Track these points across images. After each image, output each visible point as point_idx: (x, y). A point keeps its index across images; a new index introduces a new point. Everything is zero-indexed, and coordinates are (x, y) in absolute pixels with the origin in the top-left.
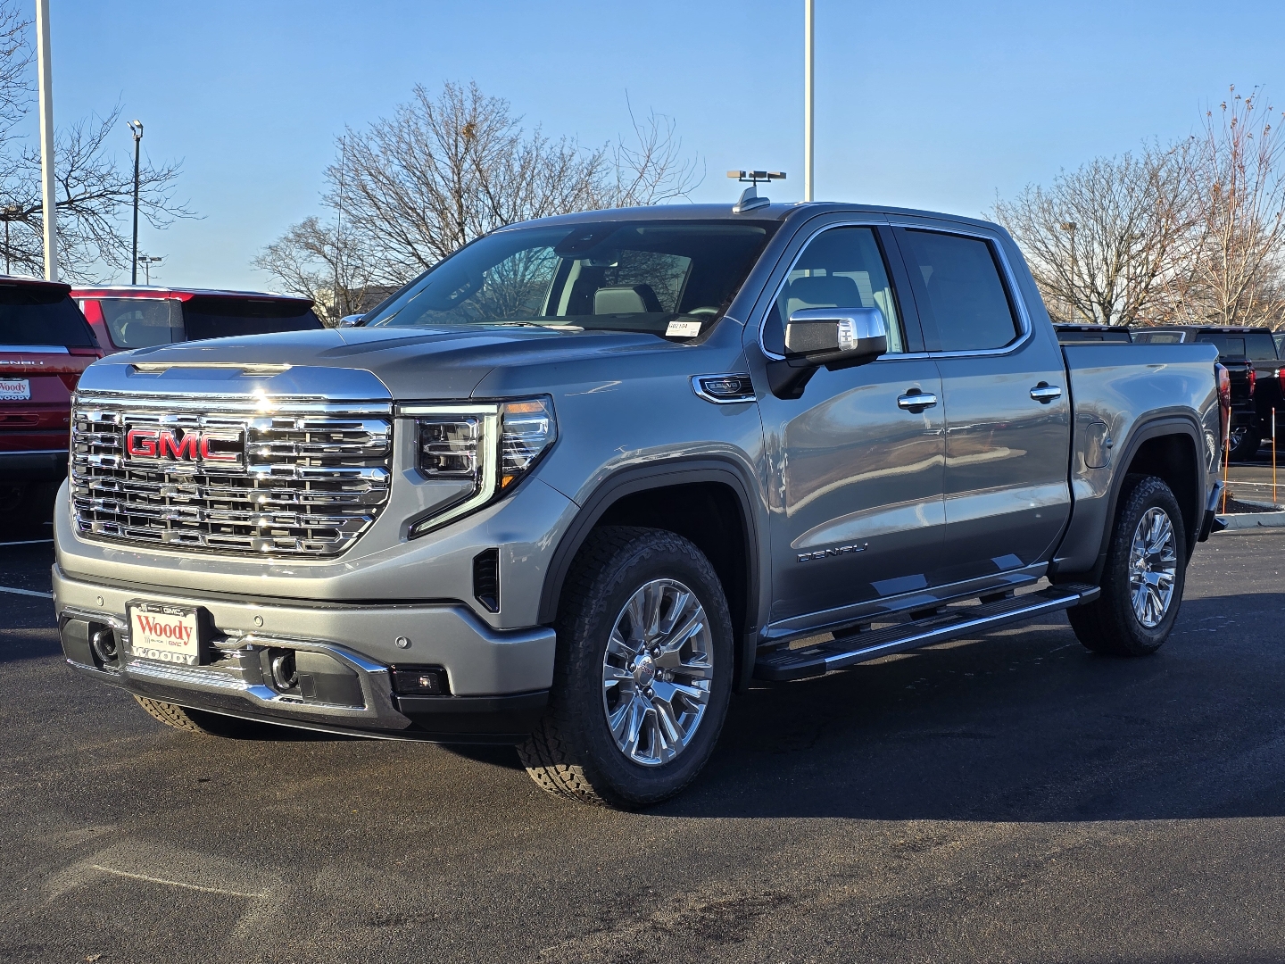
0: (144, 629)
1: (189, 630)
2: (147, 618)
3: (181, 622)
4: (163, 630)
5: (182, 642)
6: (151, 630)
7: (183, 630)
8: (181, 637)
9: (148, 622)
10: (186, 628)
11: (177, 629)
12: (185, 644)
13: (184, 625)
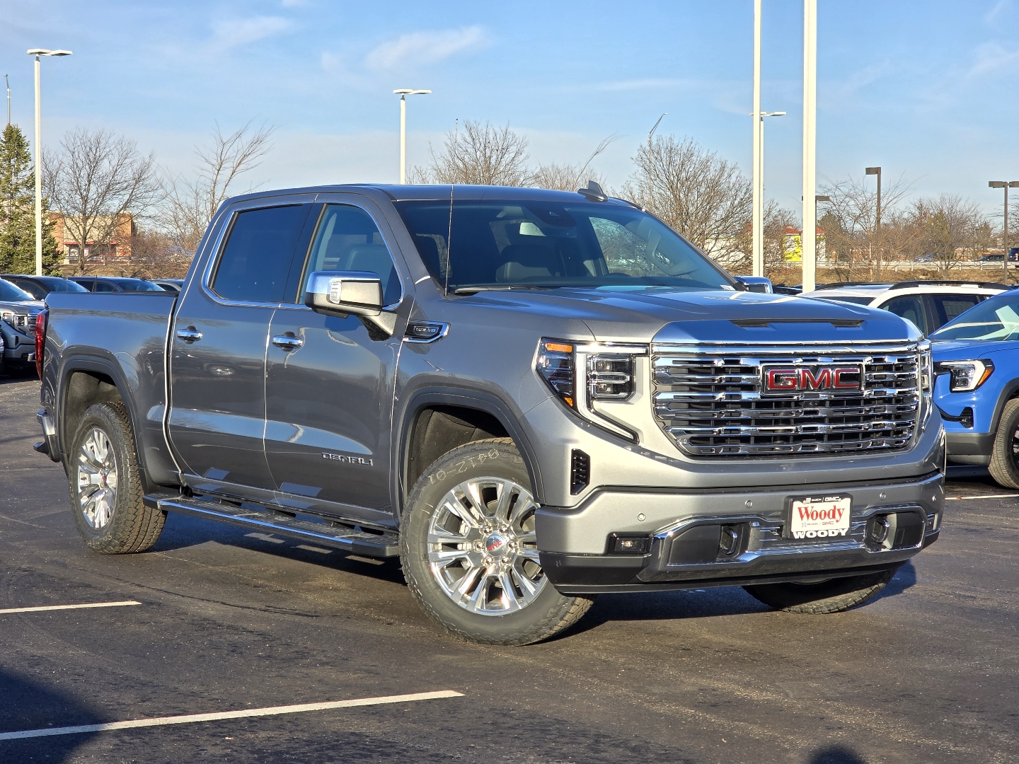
0: (802, 517)
1: (841, 511)
2: (806, 509)
3: (835, 507)
4: (819, 515)
5: (834, 520)
6: (808, 516)
7: (837, 512)
8: (834, 517)
9: (807, 511)
10: (839, 510)
11: (831, 512)
12: (837, 521)
13: (837, 508)
